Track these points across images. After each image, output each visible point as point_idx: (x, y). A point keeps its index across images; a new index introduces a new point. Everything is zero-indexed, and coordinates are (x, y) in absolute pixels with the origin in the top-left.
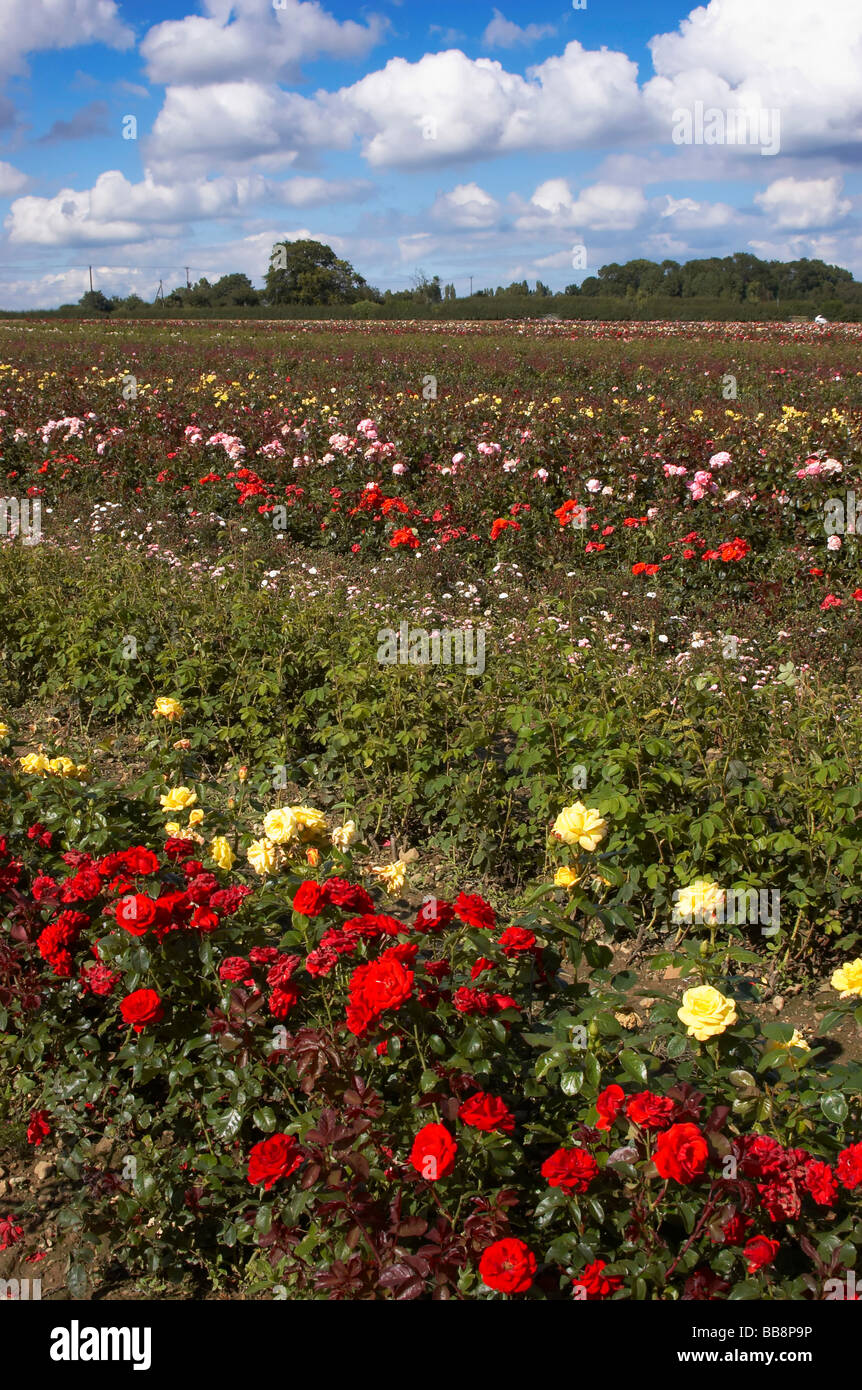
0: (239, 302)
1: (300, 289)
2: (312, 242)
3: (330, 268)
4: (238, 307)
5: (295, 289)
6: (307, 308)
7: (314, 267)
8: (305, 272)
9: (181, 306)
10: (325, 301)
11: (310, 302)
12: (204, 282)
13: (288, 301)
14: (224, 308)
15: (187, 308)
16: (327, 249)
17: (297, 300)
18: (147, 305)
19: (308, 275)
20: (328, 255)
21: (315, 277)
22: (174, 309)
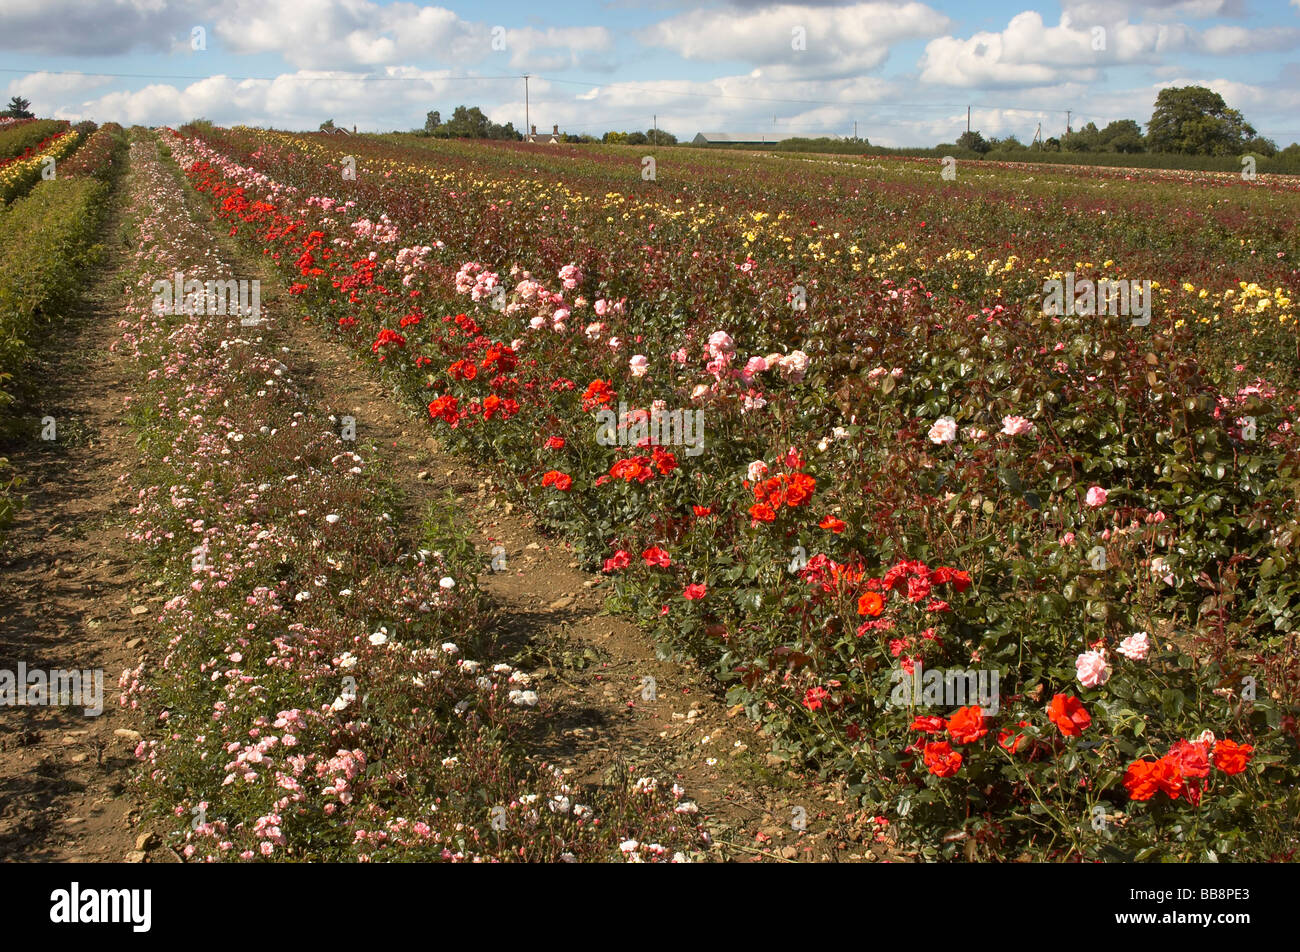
0: (1120, 149)
1: (1183, 138)
2: (1201, 89)
3: (1218, 117)
4: (1116, 154)
5: (1176, 137)
6: (1188, 157)
7: (1200, 115)
8: (1191, 120)
9: (1059, 151)
10: (1209, 152)
11: (1192, 151)
12: (1092, 127)
13: (1170, 150)
14: (1104, 154)
15: (1065, 152)
16: (1218, 96)
17: (1179, 149)
18: (1024, 148)
19: (1194, 123)
20: (1217, 103)
21: (1200, 125)
22: (1052, 152)
